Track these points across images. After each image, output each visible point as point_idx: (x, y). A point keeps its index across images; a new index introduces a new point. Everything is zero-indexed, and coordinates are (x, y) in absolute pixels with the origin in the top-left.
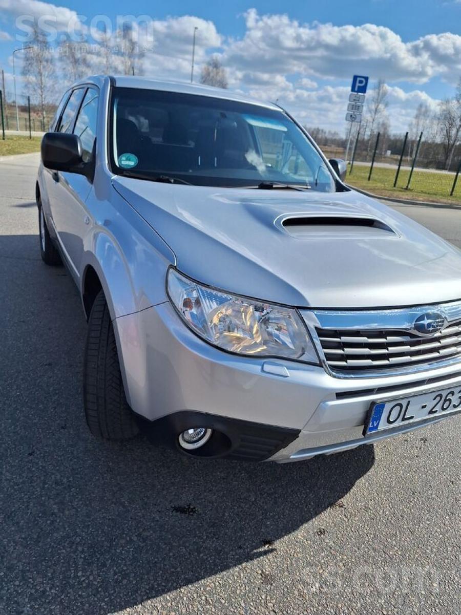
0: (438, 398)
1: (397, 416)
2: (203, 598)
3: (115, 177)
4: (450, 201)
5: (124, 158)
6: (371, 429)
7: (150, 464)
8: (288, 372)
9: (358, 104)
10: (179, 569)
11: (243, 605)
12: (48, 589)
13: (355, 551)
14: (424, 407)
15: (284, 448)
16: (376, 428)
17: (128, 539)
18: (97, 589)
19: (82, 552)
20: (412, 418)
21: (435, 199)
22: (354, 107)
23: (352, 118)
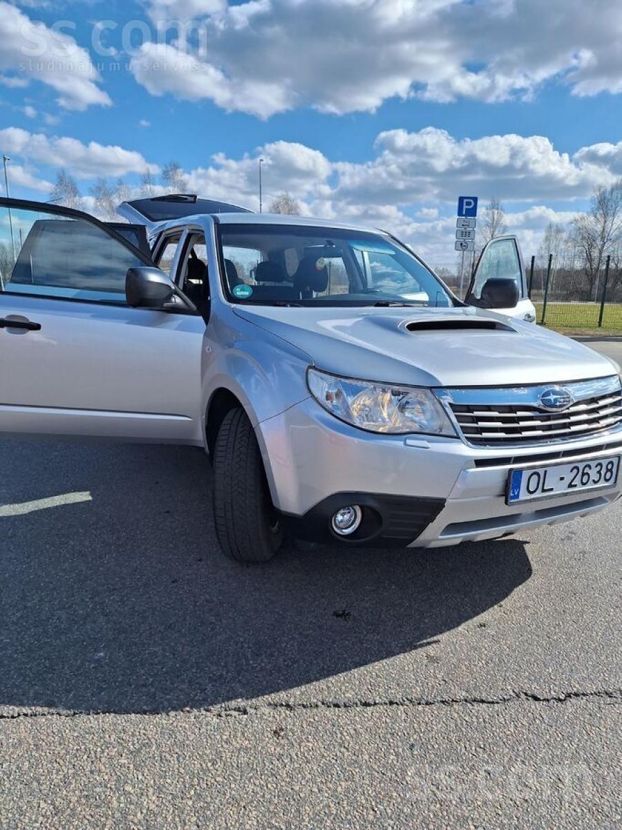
0: (575, 471)
1: (536, 487)
2: (374, 674)
3: (234, 305)
4: (600, 332)
5: (238, 289)
6: (512, 498)
7: (296, 584)
8: (429, 445)
9: (468, 229)
10: (345, 655)
11: (413, 677)
12: (224, 673)
13: (519, 637)
14: (562, 479)
15: (432, 522)
16: (517, 496)
17: (290, 637)
18: (271, 671)
19: (249, 647)
20: (552, 489)
21: (580, 333)
22: (464, 234)
23: (462, 246)
